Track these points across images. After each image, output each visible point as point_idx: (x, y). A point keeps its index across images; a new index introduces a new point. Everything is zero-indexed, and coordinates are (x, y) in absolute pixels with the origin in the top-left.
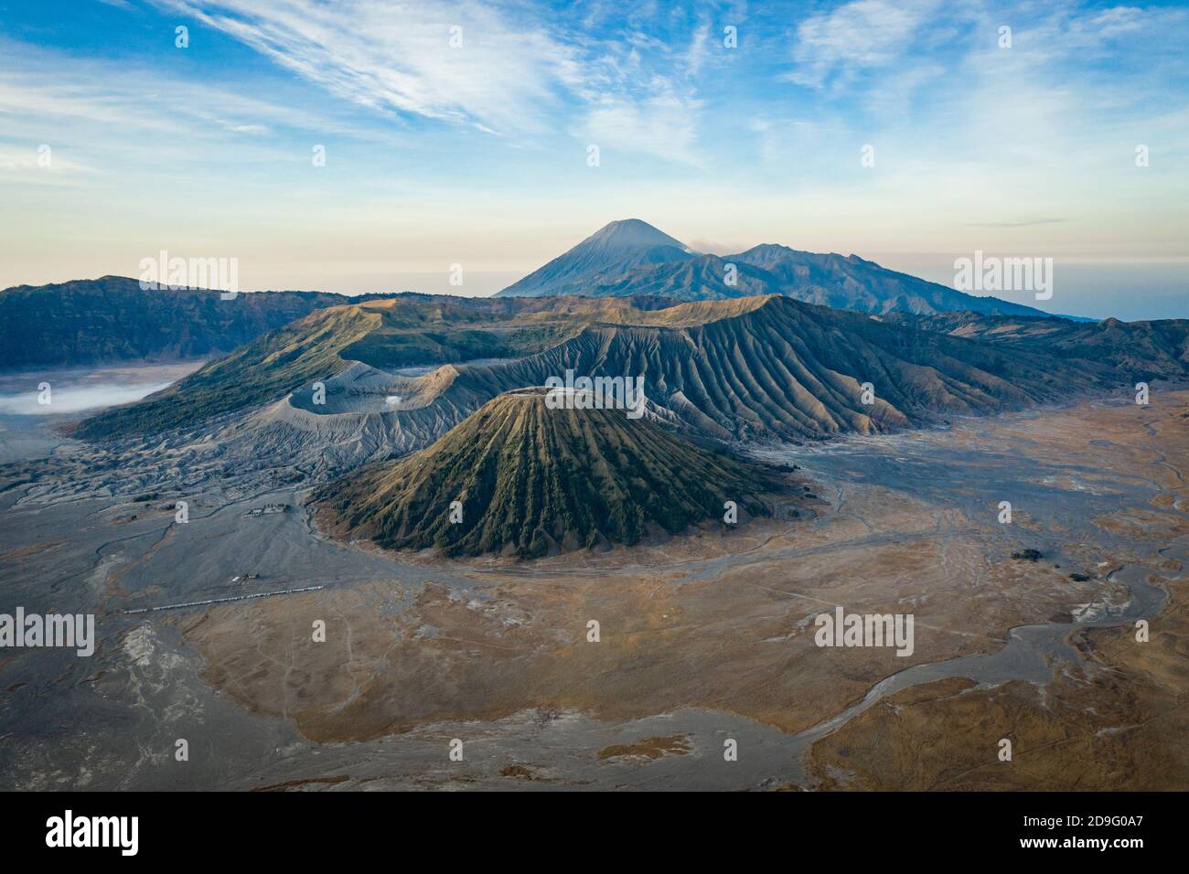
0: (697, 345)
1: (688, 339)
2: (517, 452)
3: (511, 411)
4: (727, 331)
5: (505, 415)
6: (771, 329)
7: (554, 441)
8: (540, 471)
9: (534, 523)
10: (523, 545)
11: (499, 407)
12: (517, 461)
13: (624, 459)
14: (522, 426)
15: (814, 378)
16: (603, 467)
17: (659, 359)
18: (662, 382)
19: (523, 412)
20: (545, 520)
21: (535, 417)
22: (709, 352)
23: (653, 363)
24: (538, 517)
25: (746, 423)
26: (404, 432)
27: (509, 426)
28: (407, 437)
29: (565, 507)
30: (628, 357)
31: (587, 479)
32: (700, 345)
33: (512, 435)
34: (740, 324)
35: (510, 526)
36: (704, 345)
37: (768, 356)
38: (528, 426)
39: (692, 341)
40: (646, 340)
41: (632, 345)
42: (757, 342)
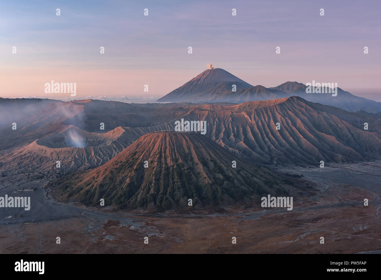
0: (251, 120)
1: (246, 116)
2: (156, 159)
3: (153, 140)
4: (267, 113)
5: (149, 143)
6: (290, 112)
7: (175, 155)
8: (167, 169)
9: (165, 193)
10: (158, 204)
11: (146, 139)
12: (156, 164)
13: (211, 165)
14: (159, 148)
15: (313, 136)
16: (200, 168)
17: (231, 127)
18: (232, 137)
19: (159, 140)
20: (170, 192)
21: (166, 143)
22: (257, 123)
23: (227, 128)
24: (167, 191)
25: (276, 157)
26: (96, 157)
27: (152, 148)
28: (98, 159)
29: (180, 186)
30: (214, 125)
31: (192, 173)
32: (253, 120)
33: (154, 151)
34: (274, 109)
35: (152, 195)
36: (255, 119)
37: (288, 125)
38: (161, 147)
39: (248, 117)
40: (224, 116)
41: (217, 119)
42: (283, 118)
